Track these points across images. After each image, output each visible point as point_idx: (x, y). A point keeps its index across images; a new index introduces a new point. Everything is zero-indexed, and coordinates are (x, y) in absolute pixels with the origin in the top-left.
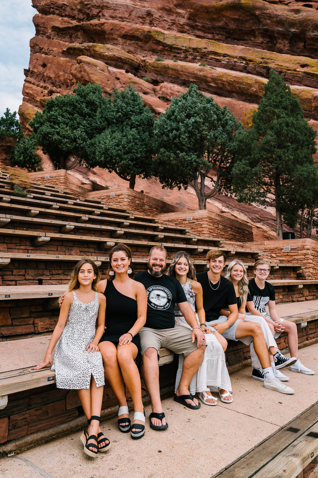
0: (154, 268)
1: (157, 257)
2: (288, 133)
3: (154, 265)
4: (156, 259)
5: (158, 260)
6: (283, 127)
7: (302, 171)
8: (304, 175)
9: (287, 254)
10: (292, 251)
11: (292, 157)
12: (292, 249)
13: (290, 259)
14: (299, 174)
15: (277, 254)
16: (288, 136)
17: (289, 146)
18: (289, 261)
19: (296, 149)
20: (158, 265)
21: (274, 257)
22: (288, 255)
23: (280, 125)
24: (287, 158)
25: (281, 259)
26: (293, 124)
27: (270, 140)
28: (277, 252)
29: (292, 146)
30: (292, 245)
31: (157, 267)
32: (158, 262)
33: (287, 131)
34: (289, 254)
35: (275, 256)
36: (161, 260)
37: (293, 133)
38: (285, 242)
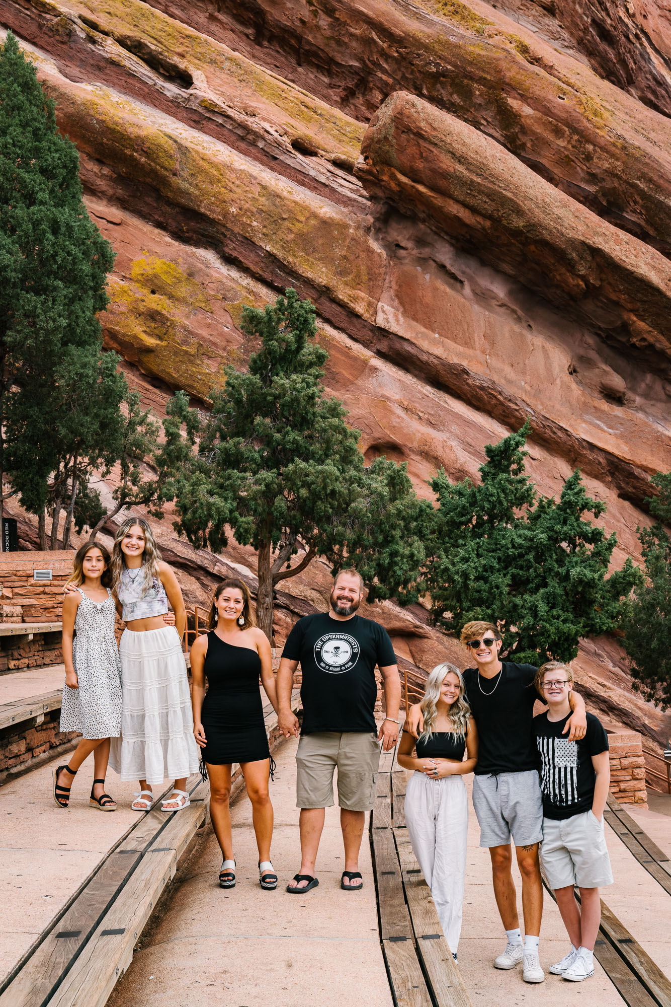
0: (339, 603)
1: (344, 584)
2: (56, 254)
3: (339, 598)
4: (343, 589)
5: (347, 590)
6: (44, 232)
7: (84, 366)
8: (87, 376)
9: (42, 589)
10: (56, 583)
11: (64, 322)
12: (55, 577)
13: (50, 603)
14: (77, 374)
15: (16, 590)
16: (56, 262)
17: (55, 289)
18: (46, 609)
19: (72, 301)
20: (346, 598)
21: (8, 598)
22: (44, 593)
23: (36, 224)
24: (51, 324)
25: (26, 602)
26: (69, 228)
27: (8, 266)
28: (16, 584)
29: (63, 290)
30: (57, 565)
31: (344, 601)
32: (346, 593)
33: (53, 245)
34: (47, 590)
35: (10, 595)
36: (351, 590)
37: (69, 253)
38: (40, 559)
